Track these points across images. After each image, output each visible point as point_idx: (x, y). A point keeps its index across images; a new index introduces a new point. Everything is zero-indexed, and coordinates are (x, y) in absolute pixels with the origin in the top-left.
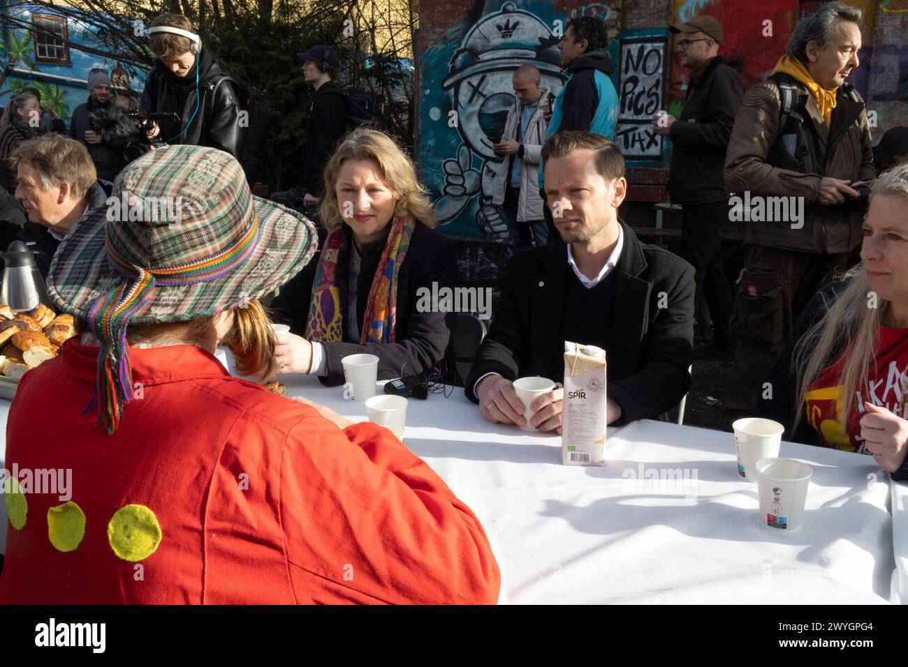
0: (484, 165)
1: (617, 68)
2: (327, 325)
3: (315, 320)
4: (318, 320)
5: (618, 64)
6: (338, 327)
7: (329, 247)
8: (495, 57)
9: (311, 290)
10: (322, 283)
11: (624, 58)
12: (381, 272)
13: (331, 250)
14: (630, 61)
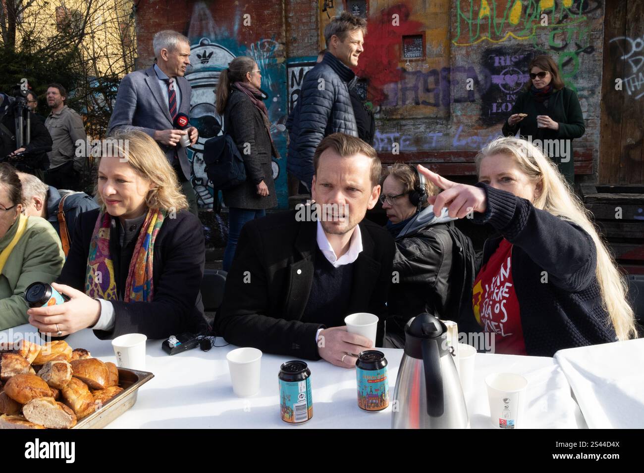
0: (194, 155)
1: (286, 84)
2: (104, 293)
3: (93, 288)
4: (95, 289)
5: (286, 81)
6: (114, 293)
7: (101, 227)
8: (198, 77)
9: (86, 263)
10: (97, 257)
11: (290, 77)
12: (140, 245)
13: (103, 229)
14: (294, 79)
